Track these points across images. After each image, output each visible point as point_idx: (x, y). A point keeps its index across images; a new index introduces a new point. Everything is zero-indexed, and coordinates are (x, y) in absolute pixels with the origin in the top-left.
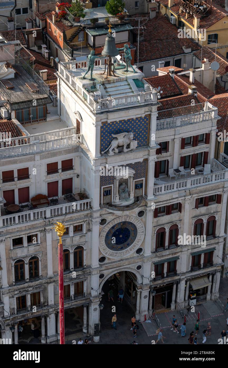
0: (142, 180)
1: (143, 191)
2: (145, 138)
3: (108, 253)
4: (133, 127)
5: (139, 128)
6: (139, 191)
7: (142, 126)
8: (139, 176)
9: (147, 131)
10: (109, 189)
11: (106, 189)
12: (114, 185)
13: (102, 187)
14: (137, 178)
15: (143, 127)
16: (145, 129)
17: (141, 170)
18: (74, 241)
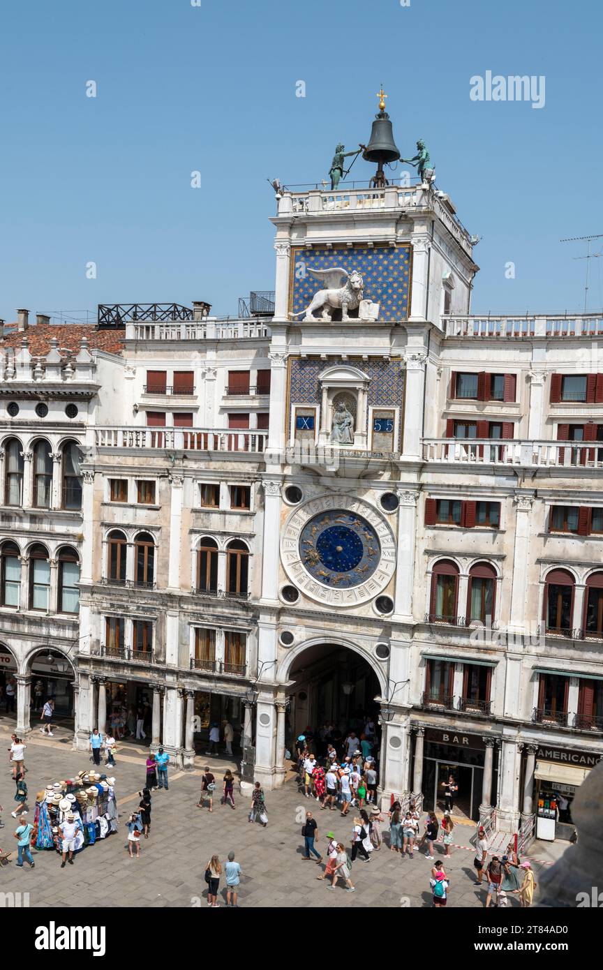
0: (391, 411)
1: (393, 439)
2: (400, 303)
3: (304, 581)
4: (370, 268)
5: (385, 274)
6: (383, 437)
7: (392, 272)
8: (385, 398)
9: (405, 285)
10: (309, 414)
11: (303, 413)
12: (321, 408)
13: (293, 407)
14: (379, 402)
15: (396, 273)
16: (401, 279)
17: (390, 383)
18: (227, 523)
